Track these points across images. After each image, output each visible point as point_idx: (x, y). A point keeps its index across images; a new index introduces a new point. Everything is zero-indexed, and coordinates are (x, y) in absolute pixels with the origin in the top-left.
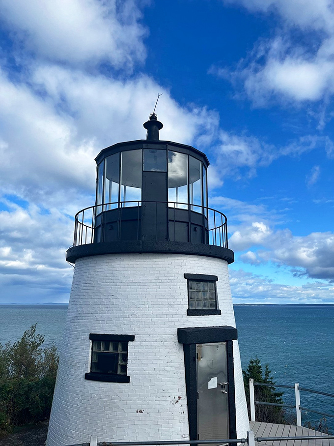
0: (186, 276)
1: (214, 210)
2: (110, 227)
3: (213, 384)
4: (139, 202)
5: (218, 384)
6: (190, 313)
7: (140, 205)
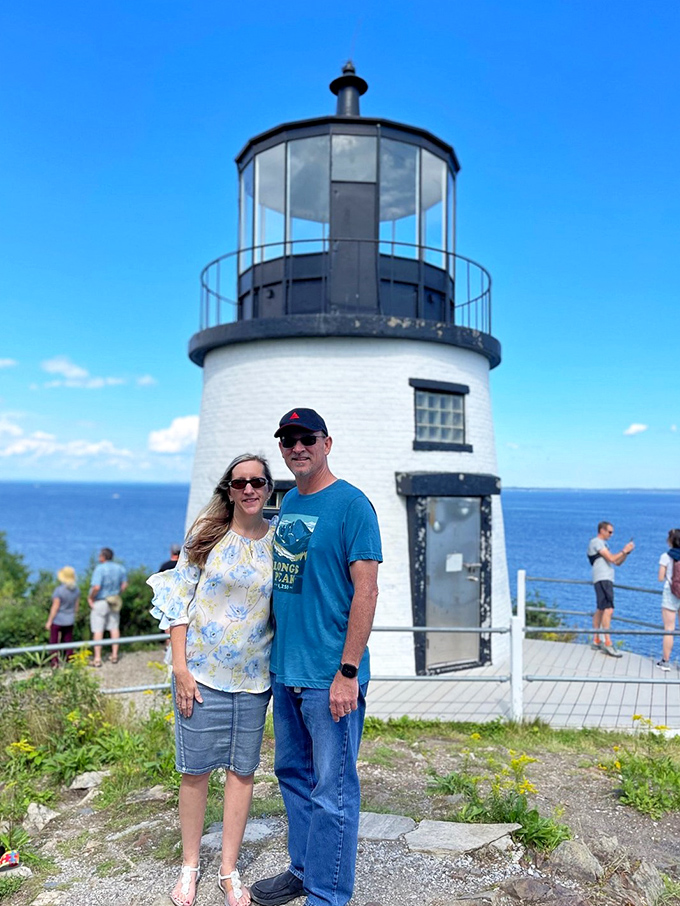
0: (413, 382)
1: (469, 261)
2: (268, 294)
3: (455, 563)
4: (324, 240)
5: (464, 566)
6: (418, 446)
7: (327, 249)
